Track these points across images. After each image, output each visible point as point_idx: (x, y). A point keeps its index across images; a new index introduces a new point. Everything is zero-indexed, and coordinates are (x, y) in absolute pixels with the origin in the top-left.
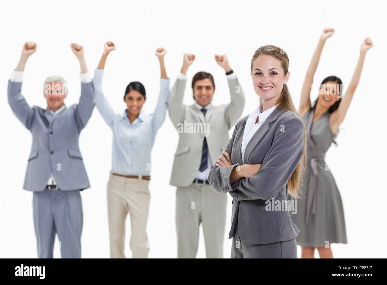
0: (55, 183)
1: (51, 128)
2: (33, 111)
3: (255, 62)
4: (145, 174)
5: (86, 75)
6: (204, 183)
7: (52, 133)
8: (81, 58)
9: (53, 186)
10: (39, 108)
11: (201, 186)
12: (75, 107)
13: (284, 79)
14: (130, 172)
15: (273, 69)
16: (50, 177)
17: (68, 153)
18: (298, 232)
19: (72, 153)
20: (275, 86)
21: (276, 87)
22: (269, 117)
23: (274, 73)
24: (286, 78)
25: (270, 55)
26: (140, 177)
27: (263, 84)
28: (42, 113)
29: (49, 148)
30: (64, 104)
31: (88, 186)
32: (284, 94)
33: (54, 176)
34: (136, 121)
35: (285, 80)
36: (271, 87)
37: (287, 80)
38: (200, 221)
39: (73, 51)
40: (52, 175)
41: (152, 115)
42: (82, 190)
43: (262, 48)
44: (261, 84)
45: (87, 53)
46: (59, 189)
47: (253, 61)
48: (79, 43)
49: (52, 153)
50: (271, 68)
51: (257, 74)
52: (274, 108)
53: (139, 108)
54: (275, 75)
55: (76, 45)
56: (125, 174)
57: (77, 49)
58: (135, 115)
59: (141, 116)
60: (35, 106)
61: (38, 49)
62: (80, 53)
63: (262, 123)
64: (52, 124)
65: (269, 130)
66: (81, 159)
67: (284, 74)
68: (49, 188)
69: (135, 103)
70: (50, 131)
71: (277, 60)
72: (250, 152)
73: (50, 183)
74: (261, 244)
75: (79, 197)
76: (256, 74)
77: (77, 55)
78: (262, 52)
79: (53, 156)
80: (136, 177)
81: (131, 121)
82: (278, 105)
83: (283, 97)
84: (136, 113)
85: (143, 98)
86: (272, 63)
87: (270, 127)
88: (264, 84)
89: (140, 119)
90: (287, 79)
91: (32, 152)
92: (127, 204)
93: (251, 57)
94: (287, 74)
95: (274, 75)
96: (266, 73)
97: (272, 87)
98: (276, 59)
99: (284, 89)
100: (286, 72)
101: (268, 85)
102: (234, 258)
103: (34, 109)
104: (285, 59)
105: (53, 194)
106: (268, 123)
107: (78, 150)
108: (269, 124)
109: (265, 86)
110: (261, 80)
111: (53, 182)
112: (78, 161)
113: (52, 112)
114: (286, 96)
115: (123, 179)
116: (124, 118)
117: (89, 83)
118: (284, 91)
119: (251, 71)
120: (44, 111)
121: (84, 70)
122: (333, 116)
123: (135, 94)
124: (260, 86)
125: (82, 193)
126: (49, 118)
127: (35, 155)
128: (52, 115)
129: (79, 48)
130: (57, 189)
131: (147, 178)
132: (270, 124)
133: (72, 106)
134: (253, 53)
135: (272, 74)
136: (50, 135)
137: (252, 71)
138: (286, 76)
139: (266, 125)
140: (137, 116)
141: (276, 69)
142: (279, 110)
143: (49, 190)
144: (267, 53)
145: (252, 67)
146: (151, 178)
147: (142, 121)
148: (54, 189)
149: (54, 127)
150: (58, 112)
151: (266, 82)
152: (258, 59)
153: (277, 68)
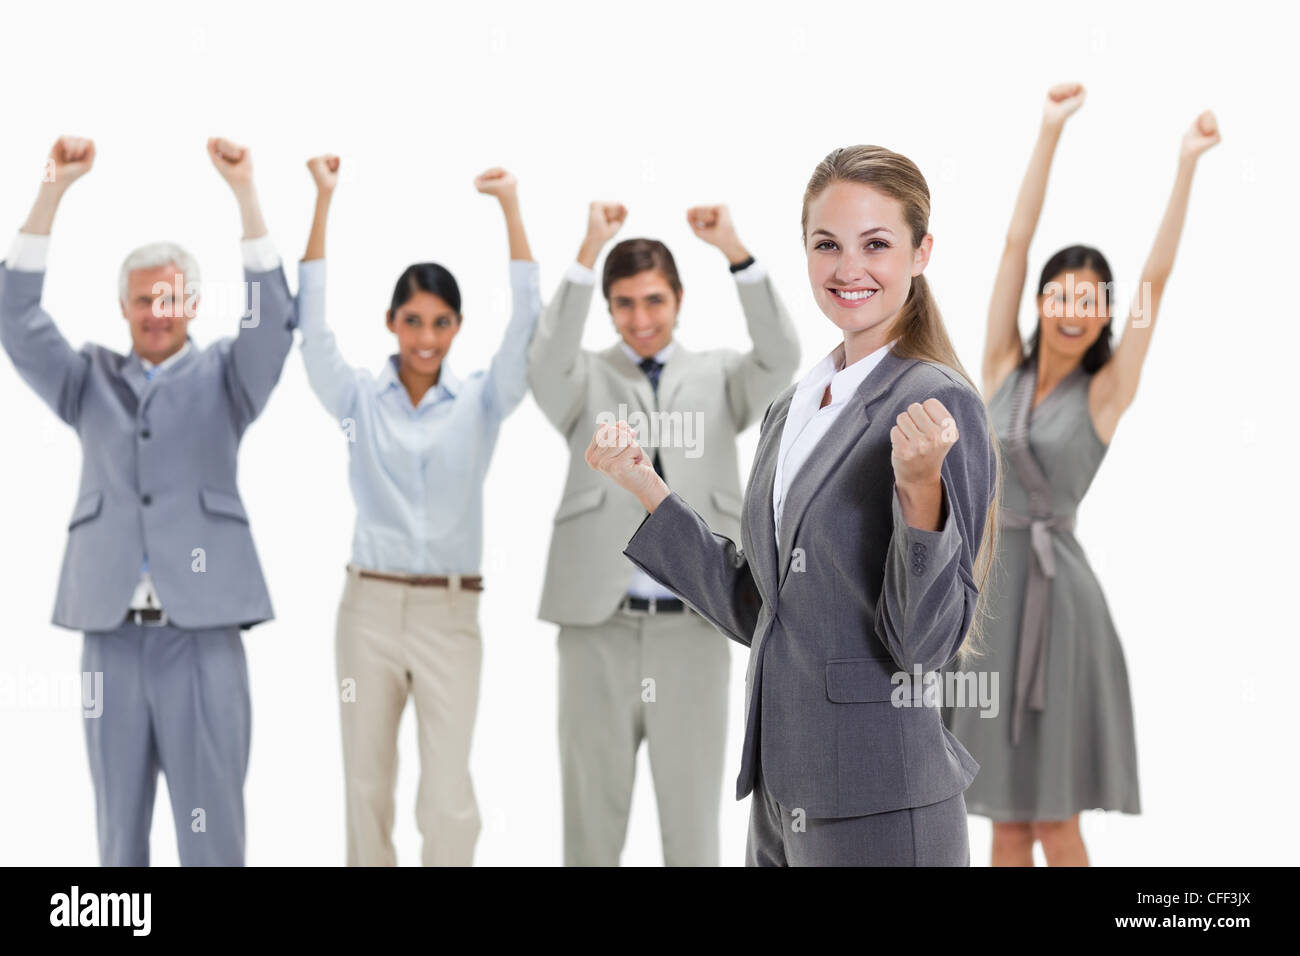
0: (156, 604)
1: (144, 417)
2: (83, 361)
3: (814, 206)
4: (469, 573)
5: (259, 245)
6: (652, 608)
7: (146, 435)
8: (242, 187)
9: (151, 614)
10: (103, 353)
11: (640, 620)
12: (225, 349)
13: (913, 260)
14: (419, 566)
15: (875, 230)
16: (138, 581)
17: (202, 503)
18: (971, 773)
19: (213, 502)
20: (883, 288)
21: (887, 290)
22: (865, 383)
23: (880, 244)
24: (918, 257)
25: (863, 182)
26: (455, 582)
27: (842, 283)
28: (115, 366)
29: (136, 486)
30: (188, 338)
31: (268, 616)
32: (914, 307)
33: (153, 580)
34: (431, 395)
35: (918, 262)
36: (869, 290)
37: (925, 260)
38: (640, 734)
39: (215, 163)
40: (146, 576)
41: (478, 375)
42: (247, 626)
43: (838, 158)
44: (834, 279)
45: (261, 171)
46: (170, 624)
47: (808, 200)
48: (236, 139)
49: (147, 500)
50: (869, 226)
51: (823, 247)
52: (881, 353)
53: (440, 352)
54: (883, 251)
55: (226, 144)
56: (401, 574)
57: (228, 158)
58: (426, 375)
59: (446, 379)
60: (89, 345)
61: (99, 162)
62: (238, 170)
63: (840, 404)
64: (147, 405)
65: (868, 426)
66: (243, 521)
67: (913, 244)
68: (138, 619)
69: (429, 336)
70: (142, 426)
71: (890, 199)
72: (805, 502)
73: (139, 602)
74: (840, 816)
75: (238, 650)
76: (818, 247)
77: (229, 178)
78: (840, 169)
79: (149, 512)
80: (442, 582)
81: (415, 397)
82: (893, 344)
83: (911, 316)
84: (430, 369)
85: (453, 319)
86: (873, 209)
87: (870, 417)
88: (845, 281)
89: (445, 389)
90: (923, 260)
91: (82, 499)
92: (409, 676)
93: (802, 188)
94: (925, 241)
95: (879, 251)
96: (852, 246)
97: (875, 291)
98: (885, 195)
99: (917, 291)
100: (919, 235)
101: (860, 284)
102: (756, 865)
103: (86, 356)
104: (917, 194)
105: (150, 640)
106: (862, 404)
107: (234, 494)
108: (867, 407)
109: (848, 287)
110: (834, 269)
111: (149, 599)
112: (234, 529)
113: (147, 365)
114: (921, 314)
115: (399, 591)
116: (392, 385)
117: (272, 272)
118: (915, 296)
119: (801, 232)
120: (121, 361)
121: (253, 228)
122: (1101, 381)
123: (427, 305)
124: (833, 290)
125: (247, 637)
126: (138, 385)
127: (90, 508)
128: (147, 374)
129: (236, 155)
130: (163, 621)
131: (472, 584)
132: (869, 408)
133: (217, 346)
134: (808, 174)
135: (872, 246)
136: (142, 442)
137: (805, 234)
138: (919, 251)
139: (857, 410)
140: (435, 378)
141: (884, 230)
142: (899, 357)
143: (136, 626)
144: (856, 176)
145: (805, 221)
146: (486, 583)
147: (449, 396)
148: (152, 624)
149: (155, 412)
150: (167, 364)
151: (852, 275)
152: (826, 194)
153: (889, 228)
